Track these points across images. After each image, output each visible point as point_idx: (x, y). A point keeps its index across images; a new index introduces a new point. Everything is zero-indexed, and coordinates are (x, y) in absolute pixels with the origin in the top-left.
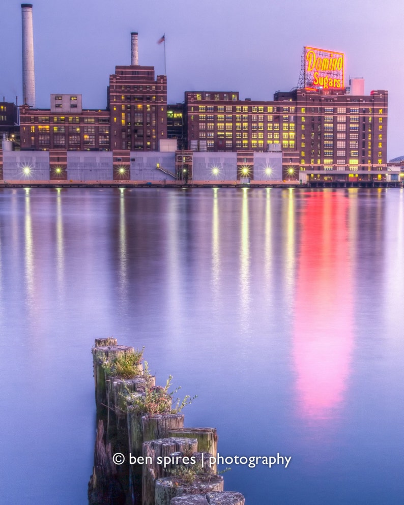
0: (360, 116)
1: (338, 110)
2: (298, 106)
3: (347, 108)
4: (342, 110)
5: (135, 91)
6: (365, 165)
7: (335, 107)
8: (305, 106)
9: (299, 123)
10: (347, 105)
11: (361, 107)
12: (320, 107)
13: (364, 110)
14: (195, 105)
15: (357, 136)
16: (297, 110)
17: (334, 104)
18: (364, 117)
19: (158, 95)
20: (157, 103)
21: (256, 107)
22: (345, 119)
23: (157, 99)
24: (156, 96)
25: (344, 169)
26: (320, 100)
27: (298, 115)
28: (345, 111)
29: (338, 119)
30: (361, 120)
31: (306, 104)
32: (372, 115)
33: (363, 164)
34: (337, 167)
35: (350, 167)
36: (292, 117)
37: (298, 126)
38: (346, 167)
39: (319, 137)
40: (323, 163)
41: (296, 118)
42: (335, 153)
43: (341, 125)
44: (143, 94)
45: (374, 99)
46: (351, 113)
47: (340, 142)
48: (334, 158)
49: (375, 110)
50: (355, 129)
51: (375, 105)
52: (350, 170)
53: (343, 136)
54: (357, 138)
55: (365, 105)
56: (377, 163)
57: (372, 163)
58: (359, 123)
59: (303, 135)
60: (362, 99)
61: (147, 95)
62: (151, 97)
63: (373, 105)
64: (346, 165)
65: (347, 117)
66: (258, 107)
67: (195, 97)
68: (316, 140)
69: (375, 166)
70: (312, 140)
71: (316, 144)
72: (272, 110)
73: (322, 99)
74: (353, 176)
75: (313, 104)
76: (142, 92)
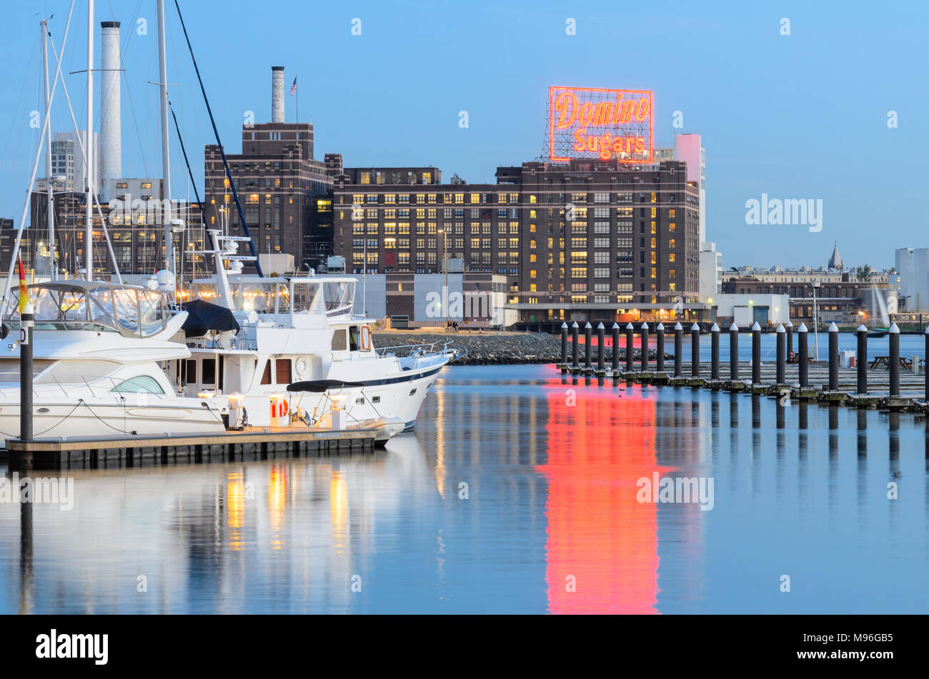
0: (635, 207)
1: (596, 198)
2: (523, 192)
3: (611, 194)
4: (602, 196)
5: (246, 171)
6: (646, 293)
7: (590, 192)
8: (536, 192)
9: (525, 220)
10: (611, 188)
11: (635, 192)
12: (563, 192)
13: (641, 196)
14: (346, 193)
15: (631, 243)
16: (523, 199)
17: (588, 188)
18: (644, 208)
19: (284, 177)
20: (283, 190)
21: (451, 195)
22: (608, 213)
23: (282, 184)
24: (281, 180)
25: (608, 300)
26: (563, 181)
27: (523, 207)
28: (608, 198)
29: (596, 213)
30: (637, 214)
31: (538, 188)
32: (657, 205)
33: (642, 291)
34: (596, 297)
35: (619, 297)
36: (514, 210)
37: (524, 227)
38: (611, 297)
39: (562, 245)
40: (570, 289)
41: (520, 212)
42: (590, 273)
43: (600, 223)
44: (260, 175)
45: (659, 176)
46: (619, 201)
47: (600, 253)
48: (590, 281)
49: (662, 197)
50: (627, 229)
51: (661, 187)
52: (619, 301)
53: (604, 243)
54: (631, 246)
55: (643, 187)
56: (668, 288)
57: (658, 289)
58: (633, 220)
59: (533, 242)
60: (638, 178)
61: (266, 177)
62: (273, 181)
63: (658, 187)
64: (611, 294)
65: (611, 209)
66: (454, 195)
67: (346, 179)
68: (556, 250)
69: (663, 294)
70: (550, 250)
71: (556, 259)
72: (478, 200)
73: (566, 179)
74: (623, 312)
75: (550, 188)
76: (257, 173)
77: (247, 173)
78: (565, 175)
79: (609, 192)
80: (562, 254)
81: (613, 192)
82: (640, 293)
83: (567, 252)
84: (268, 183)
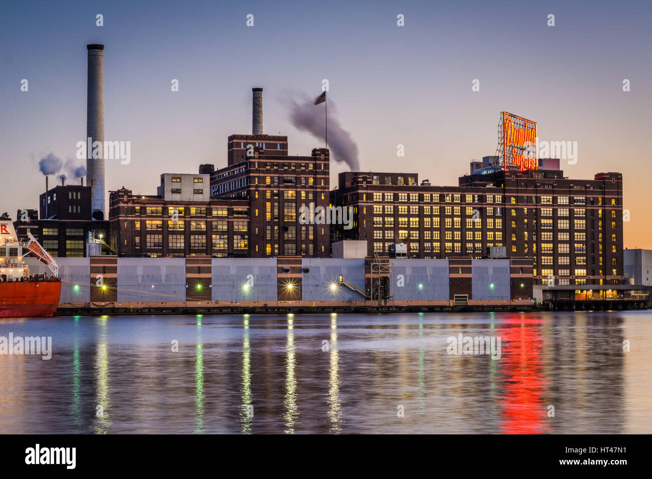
0: (588, 208)
1: (559, 201)
2: (506, 194)
3: (570, 198)
4: (563, 200)
5: (285, 170)
6: (596, 277)
7: (555, 195)
8: (516, 195)
9: (507, 217)
10: (570, 192)
11: (588, 196)
12: (535, 195)
13: (592, 199)
14: (369, 191)
15: (584, 237)
16: (505, 200)
17: (553, 192)
18: (593, 209)
19: (317, 176)
20: (316, 188)
21: (450, 195)
22: (568, 213)
23: (315, 183)
24: (315, 179)
25: (568, 283)
26: (536, 186)
27: (506, 207)
28: (568, 201)
29: (559, 213)
30: (589, 214)
31: (517, 191)
32: (603, 207)
33: (592, 275)
34: (560, 280)
35: (576, 280)
36: (499, 209)
37: (507, 222)
38: (570, 280)
39: (534, 238)
40: (541, 274)
41: (504, 211)
42: (555, 260)
43: (562, 221)
44: (297, 174)
45: (604, 184)
46: (575, 204)
47: (562, 245)
48: (555, 267)
49: (606, 200)
50: (581, 226)
51: (606, 193)
52: (577, 283)
53: (565, 237)
54: (584, 240)
55: (592, 193)
56: (611, 273)
57: (605, 274)
58: (586, 218)
59: (513, 235)
60: (589, 185)
61: (301, 176)
62: (307, 179)
63: (604, 193)
64: (571, 278)
65: (570, 209)
66: (453, 195)
67: (368, 180)
68: (530, 242)
69: (608, 278)
70: (526, 242)
71: (531, 248)
72: (471, 199)
73: (538, 184)
74: (579, 292)
75: (525, 191)
76: (294, 172)
77: (286, 172)
78: (537, 181)
79: (569, 195)
80: (535, 245)
81: (571, 196)
82: (592, 277)
83: (539, 244)
84: (303, 181)
